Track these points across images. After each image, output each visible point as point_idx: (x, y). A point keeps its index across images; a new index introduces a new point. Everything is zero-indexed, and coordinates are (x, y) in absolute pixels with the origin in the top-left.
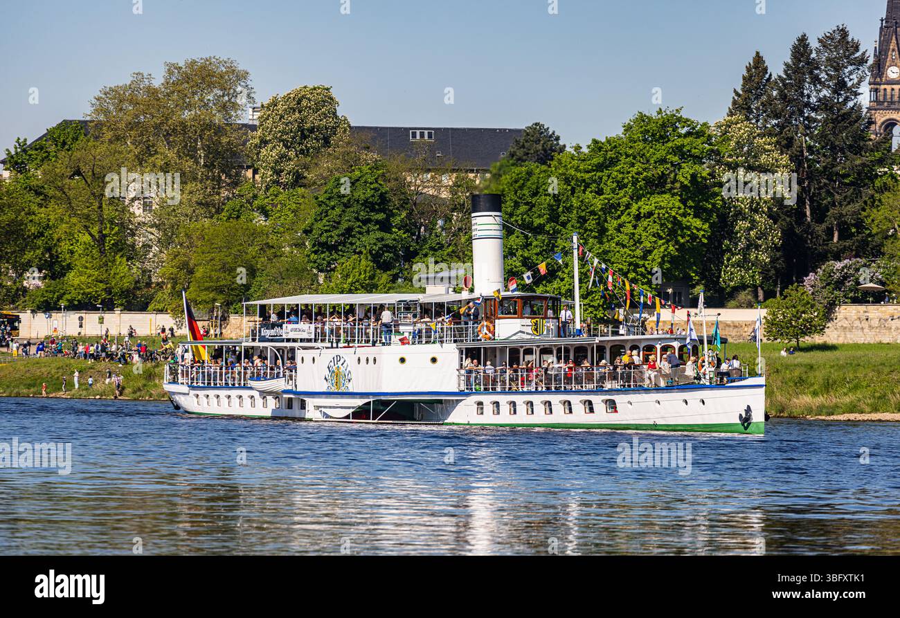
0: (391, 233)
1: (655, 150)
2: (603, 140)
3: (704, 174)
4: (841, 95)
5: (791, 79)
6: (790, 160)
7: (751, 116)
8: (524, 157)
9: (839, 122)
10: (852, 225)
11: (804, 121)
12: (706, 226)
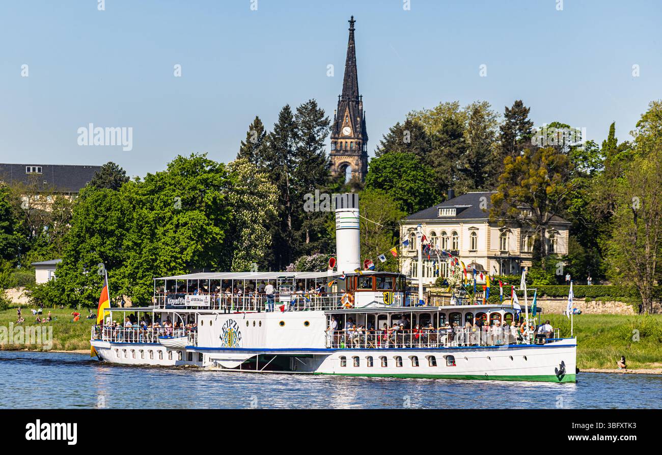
0: (13, 235)
1: (189, 181)
2: (155, 174)
3: (222, 197)
4: (312, 145)
5: (279, 135)
6: (278, 188)
7: (253, 159)
8: (102, 185)
9: (310, 164)
10: (319, 232)
11: (287, 162)
12: (222, 232)
